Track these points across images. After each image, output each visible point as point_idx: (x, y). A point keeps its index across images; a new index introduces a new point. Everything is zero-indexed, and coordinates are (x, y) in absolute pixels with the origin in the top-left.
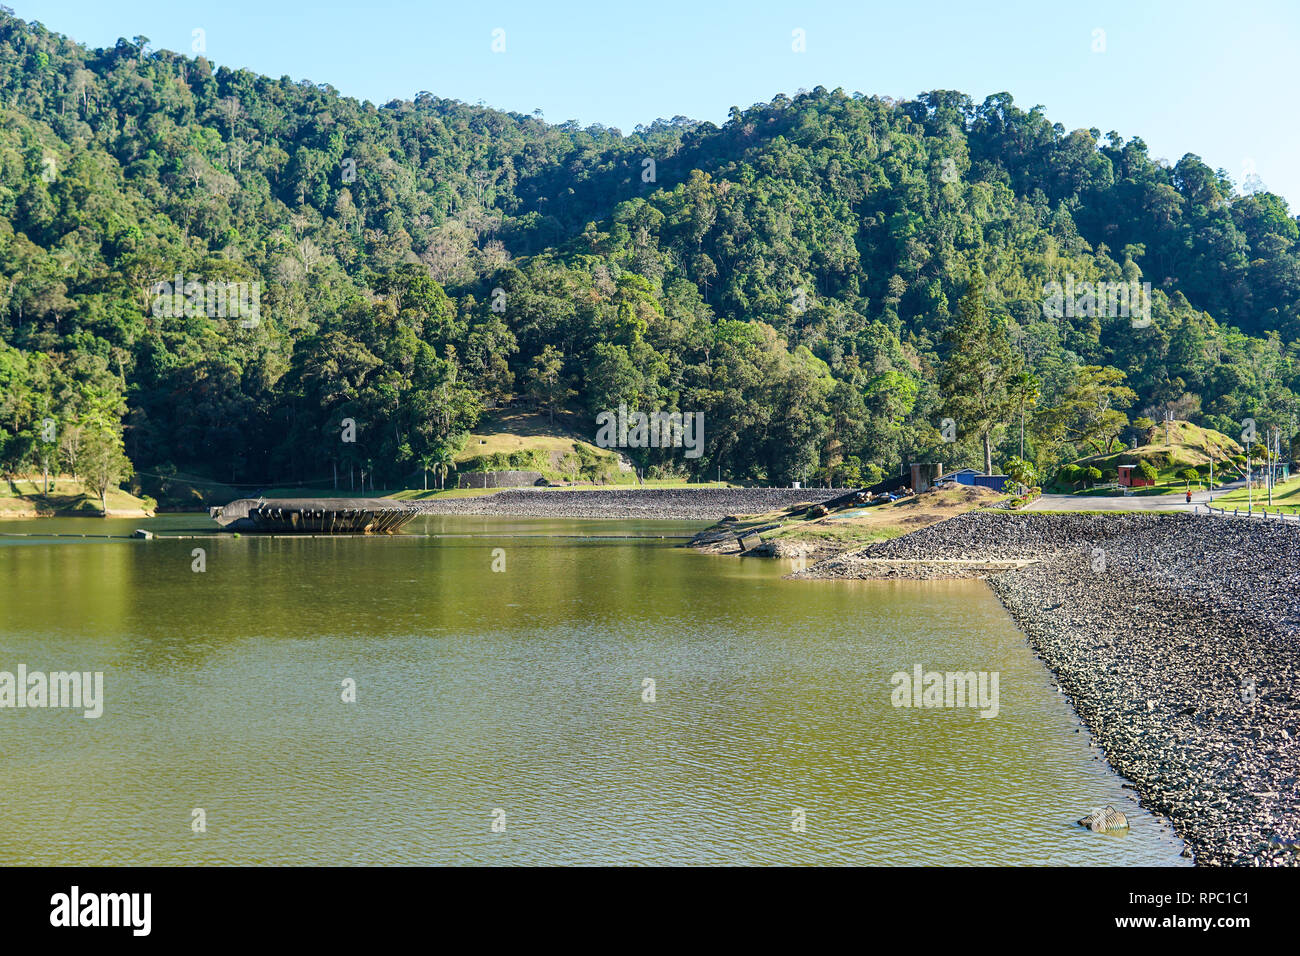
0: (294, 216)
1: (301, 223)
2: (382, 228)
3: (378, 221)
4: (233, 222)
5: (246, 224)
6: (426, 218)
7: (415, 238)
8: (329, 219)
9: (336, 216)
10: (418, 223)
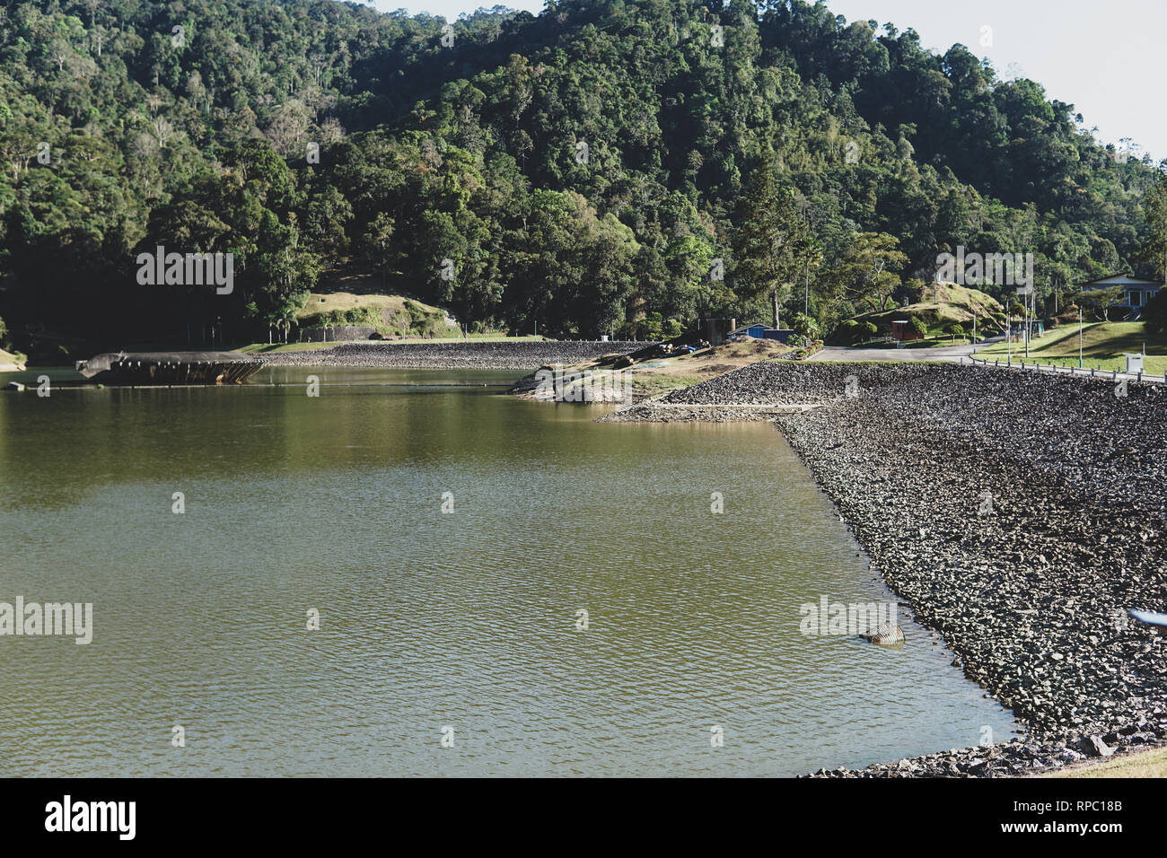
0: (149, 95)
1: (155, 102)
2: (229, 107)
3: (225, 100)
4: (94, 102)
5: (106, 103)
6: (269, 98)
7: (259, 115)
8: (181, 98)
9: (188, 95)
10: (262, 101)
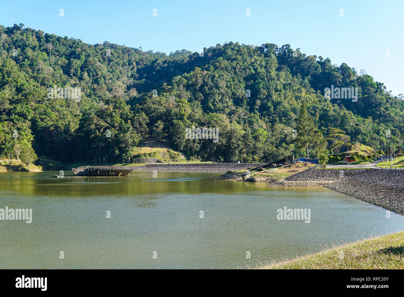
0: (70, 80)
1: (73, 82)
2: (97, 84)
3: (96, 81)
4: (53, 82)
5: (57, 82)
6: (110, 81)
7: (108, 86)
8: (81, 81)
9: (83, 80)
10: (108, 82)
